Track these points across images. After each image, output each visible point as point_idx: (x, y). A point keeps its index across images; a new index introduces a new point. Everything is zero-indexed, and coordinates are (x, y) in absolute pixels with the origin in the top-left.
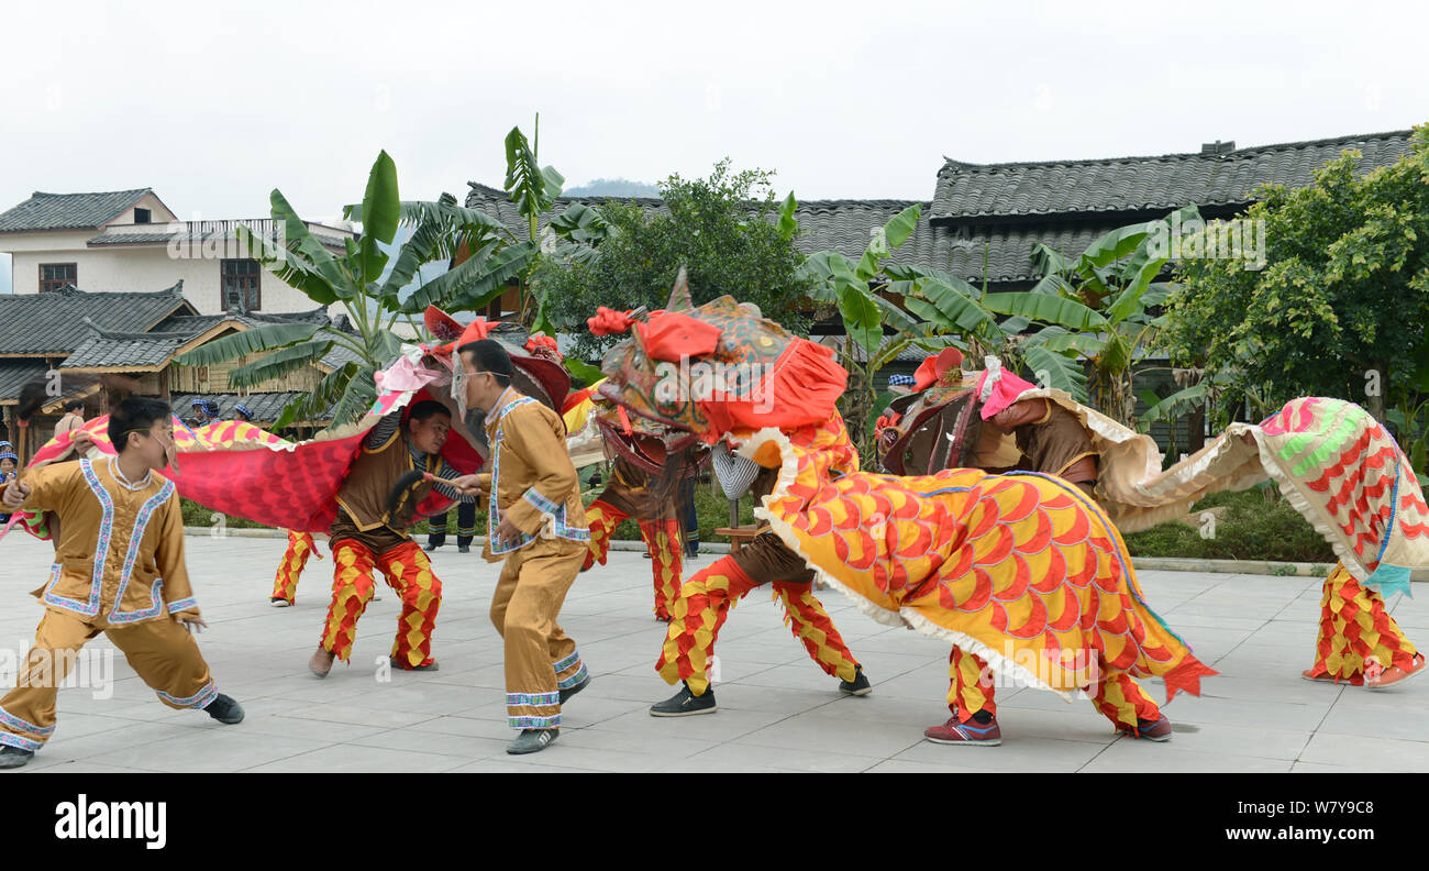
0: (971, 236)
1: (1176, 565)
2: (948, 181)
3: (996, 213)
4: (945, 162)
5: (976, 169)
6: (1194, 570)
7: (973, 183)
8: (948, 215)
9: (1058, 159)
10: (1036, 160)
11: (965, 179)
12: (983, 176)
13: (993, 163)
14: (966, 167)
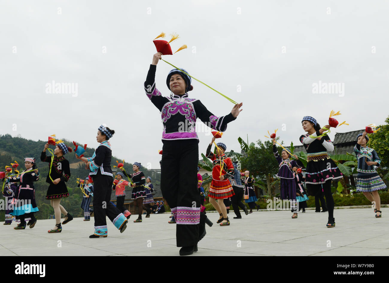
0: (343, 147)
1: (361, 207)
2: (337, 137)
3: (346, 142)
4: (336, 133)
5: (343, 134)
6: (365, 208)
7: (342, 137)
8: (336, 143)
9: (360, 130)
10: (355, 130)
11: (340, 136)
12: (344, 135)
13: (346, 132)
14: (340, 134)
